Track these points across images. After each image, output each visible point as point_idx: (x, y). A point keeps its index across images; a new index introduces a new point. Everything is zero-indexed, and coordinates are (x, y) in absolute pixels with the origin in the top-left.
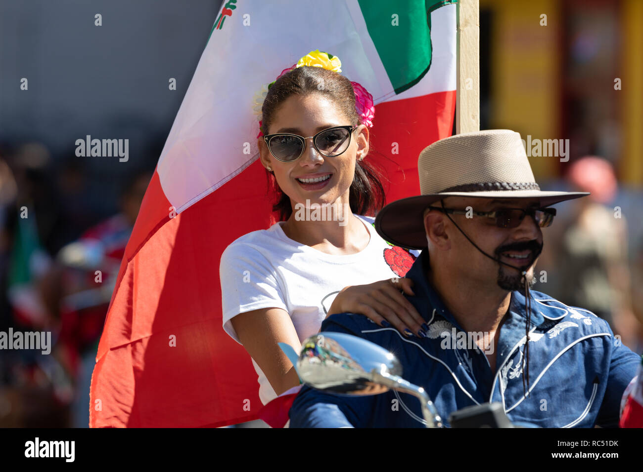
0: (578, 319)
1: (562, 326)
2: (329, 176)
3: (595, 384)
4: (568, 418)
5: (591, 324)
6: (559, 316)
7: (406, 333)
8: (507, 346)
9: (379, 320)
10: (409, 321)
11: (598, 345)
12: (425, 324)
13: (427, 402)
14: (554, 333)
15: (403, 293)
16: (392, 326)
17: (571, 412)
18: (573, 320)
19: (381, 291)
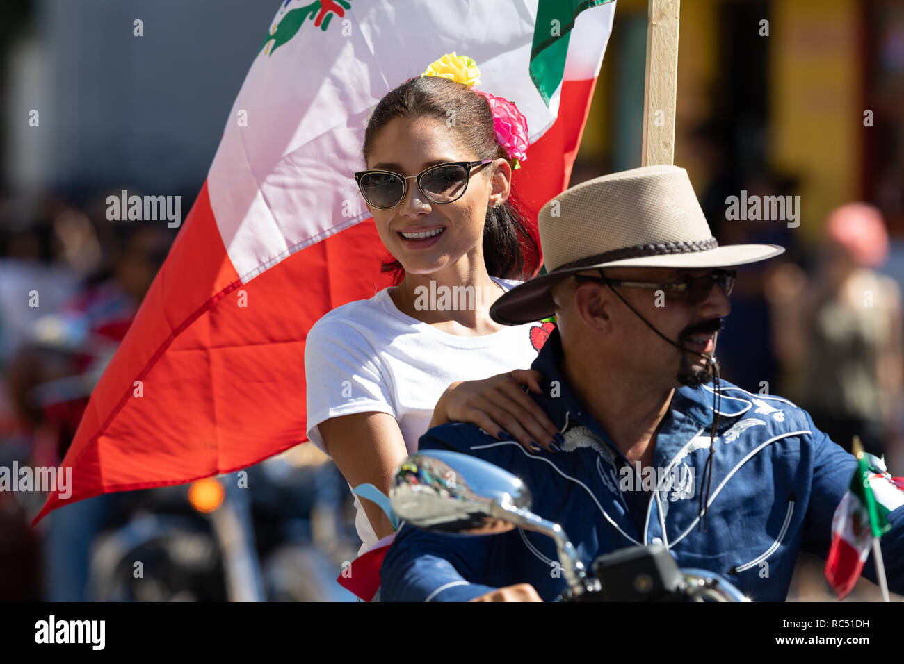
0: (765, 414)
1: (743, 425)
2: (441, 230)
3: (790, 502)
4: (753, 551)
5: (783, 419)
6: (739, 410)
7: (531, 446)
8: (665, 458)
9: (495, 430)
10: (537, 431)
11: (794, 446)
12: (558, 434)
13: (565, 543)
14: (732, 435)
15: (527, 391)
16: (512, 438)
17: (758, 543)
18: (758, 416)
19: (499, 390)
